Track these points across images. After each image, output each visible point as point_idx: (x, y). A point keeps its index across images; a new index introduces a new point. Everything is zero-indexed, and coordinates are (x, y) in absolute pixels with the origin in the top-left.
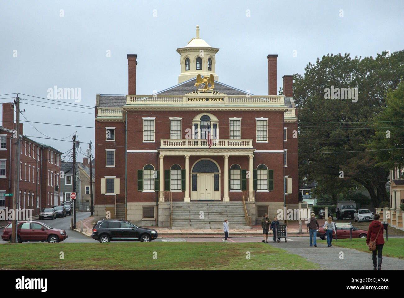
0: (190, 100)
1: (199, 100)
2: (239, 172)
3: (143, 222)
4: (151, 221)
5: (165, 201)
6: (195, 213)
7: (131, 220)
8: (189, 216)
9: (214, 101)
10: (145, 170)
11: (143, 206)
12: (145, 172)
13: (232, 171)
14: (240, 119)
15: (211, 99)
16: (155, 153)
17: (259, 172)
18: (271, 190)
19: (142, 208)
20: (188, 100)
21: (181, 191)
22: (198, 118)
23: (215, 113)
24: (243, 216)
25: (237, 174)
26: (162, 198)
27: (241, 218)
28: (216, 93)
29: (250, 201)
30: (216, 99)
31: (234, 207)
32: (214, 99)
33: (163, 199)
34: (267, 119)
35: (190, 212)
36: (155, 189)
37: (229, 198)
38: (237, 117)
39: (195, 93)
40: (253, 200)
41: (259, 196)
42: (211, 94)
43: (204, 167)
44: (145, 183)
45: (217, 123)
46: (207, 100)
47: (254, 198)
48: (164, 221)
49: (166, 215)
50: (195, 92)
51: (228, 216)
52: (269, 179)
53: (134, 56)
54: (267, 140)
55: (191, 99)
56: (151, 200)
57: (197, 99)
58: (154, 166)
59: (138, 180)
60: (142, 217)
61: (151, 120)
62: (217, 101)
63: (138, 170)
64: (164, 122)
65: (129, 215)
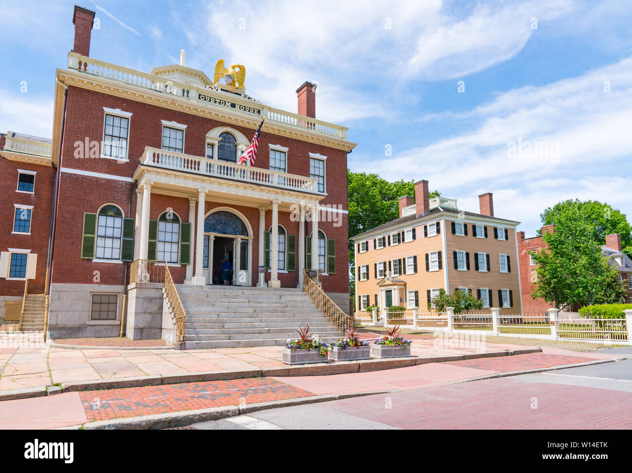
0: (202, 98)
1: (220, 103)
2: (282, 238)
3: (89, 327)
4: (110, 327)
5: (151, 281)
6: (227, 308)
7: (59, 323)
9: (245, 110)
11: (91, 292)
12: (102, 220)
14: (286, 149)
15: (241, 106)
16: (127, 183)
18: (331, 273)
19: (88, 297)
20: (199, 98)
21: (178, 265)
22: (215, 134)
23: (245, 131)
24: (321, 315)
25: (279, 242)
28: (249, 98)
30: (248, 108)
32: (244, 107)
33: (146, 277)
34: (325, 158)
36: (123, 258)
37: (279, 283)
38: (280, 146)
42: (241, 98)
44: (99, 242)
46: (233, 106)
48: (146, 325)
49: (150, 313)
50: (213, 88)
52: (328, 254)
54: (324, 192)
55: (206, 98)
56: (111, 280)
57: (215, 100)
58: (123, 209)
59: (84, 235)
60: (89, 317)
61: (121, 117)
62: (249, 111)
63: (85, 213)
64: (149, 126)
65: (56, 313)
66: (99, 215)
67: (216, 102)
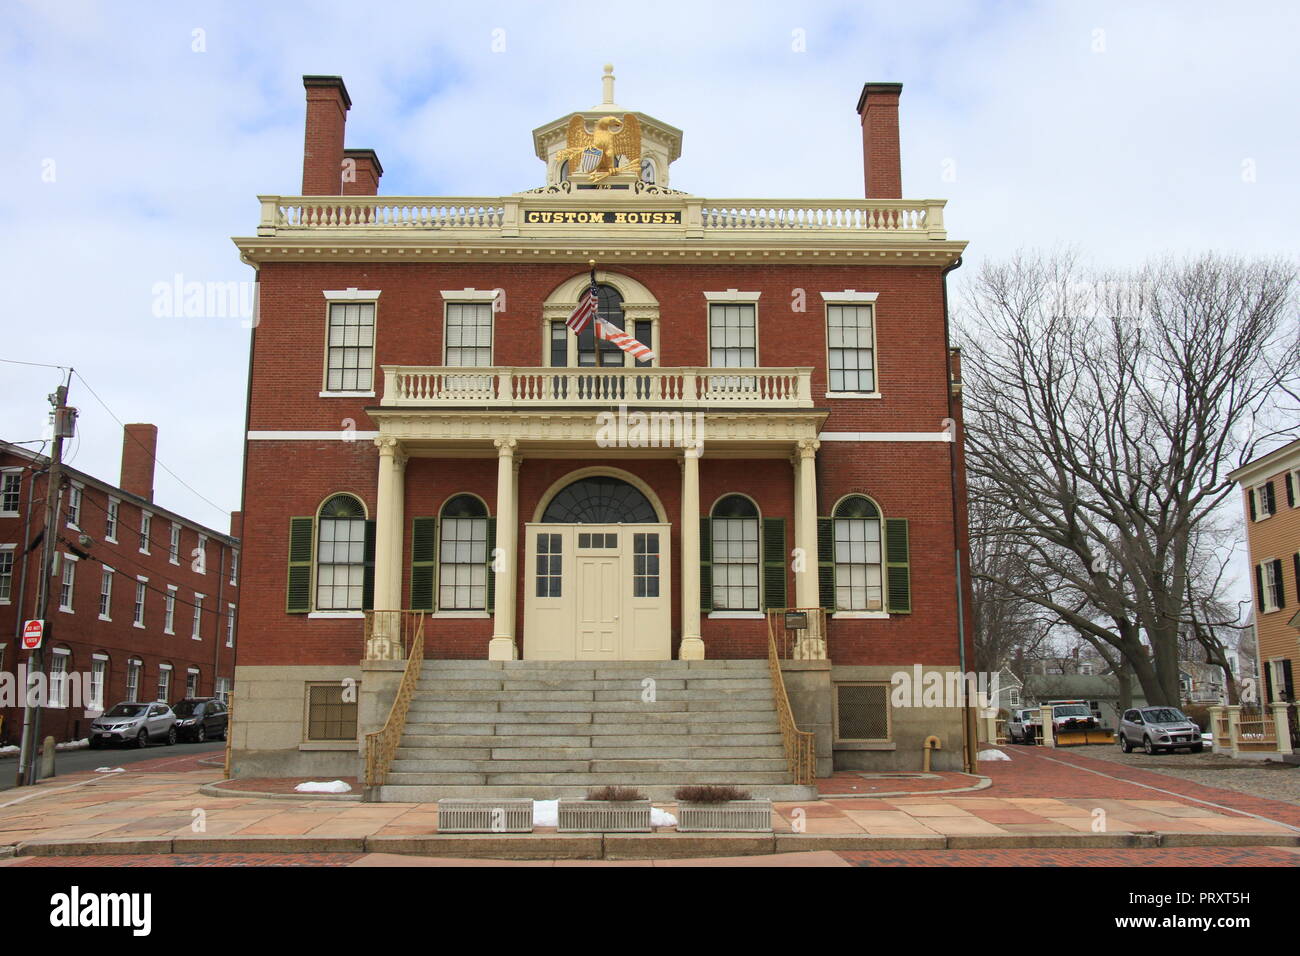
0: (534, 217)
1: (576, 220)
2: (750, 529)
3: (304, 756)
4: (344, 755)
6: (526, 713)
7: (249, 747)
8: (488, 731)
9: (640, 221)
10: (323, 522)
11: (307, 682)
12: (325, 530)
13: (719, 528)
14: (754, 296)
15: (628, 213)
17: (841, 531)
18: (900, 612)
19: (302, 691)
20: (527, 221)
21: (485, 615)
22: (567, 296)
23: (642, 271)
24: (769, 728)
25: (741, 539)
26: (378, 643)
27: (762, 740)
28: (649, 190)
29: (806, 658)
30: (649, 215)
31: (725, 684)
32: (638, 213)
34: (872, 297)
35: (503, 708)
36: (366, 606)
37: (702, 644)
38: (739, 291)
39: (557, 190)
40: (818, 653)
41: (845, 641)
42: (628, 195)
43: (591, 507)
44: (322, 576)
45: (654, 315)
46: (609, 217)
47: (821, 645)
50: (559, 187)
51: (695, 730)
52: (890, 559)
53: (331, 82)
54: (873, 391)
55: (541, 217)
56: (344, 655)
57: (564, 217)
58: (365, 500)
59: (290, 564)
60: (304, 734)
61: (360, 304)
62: (651, 222)
63: (292, 518)
64: (415, 310)
65: (243, 726)
66: (320, 519)
67: (566, 220)
